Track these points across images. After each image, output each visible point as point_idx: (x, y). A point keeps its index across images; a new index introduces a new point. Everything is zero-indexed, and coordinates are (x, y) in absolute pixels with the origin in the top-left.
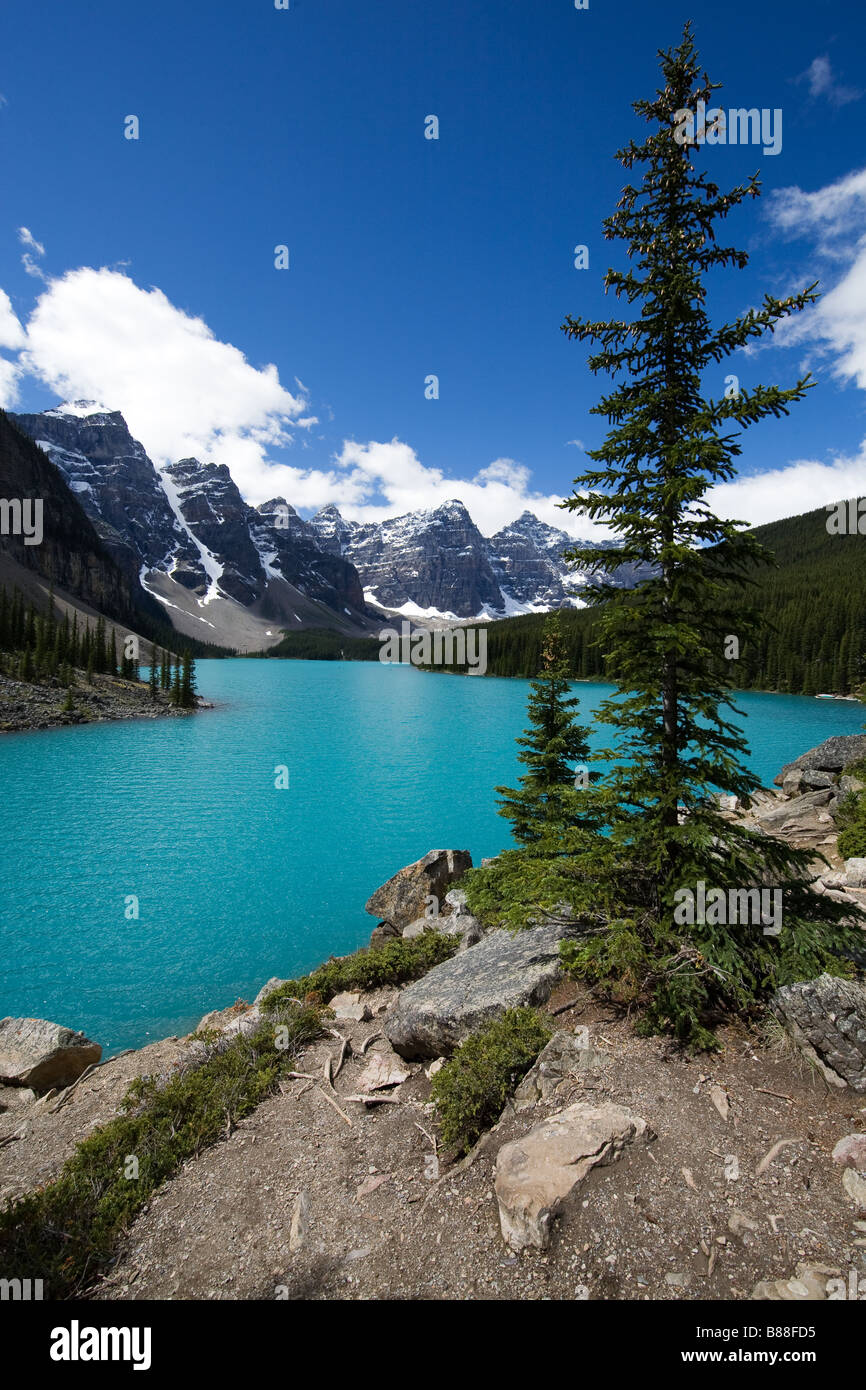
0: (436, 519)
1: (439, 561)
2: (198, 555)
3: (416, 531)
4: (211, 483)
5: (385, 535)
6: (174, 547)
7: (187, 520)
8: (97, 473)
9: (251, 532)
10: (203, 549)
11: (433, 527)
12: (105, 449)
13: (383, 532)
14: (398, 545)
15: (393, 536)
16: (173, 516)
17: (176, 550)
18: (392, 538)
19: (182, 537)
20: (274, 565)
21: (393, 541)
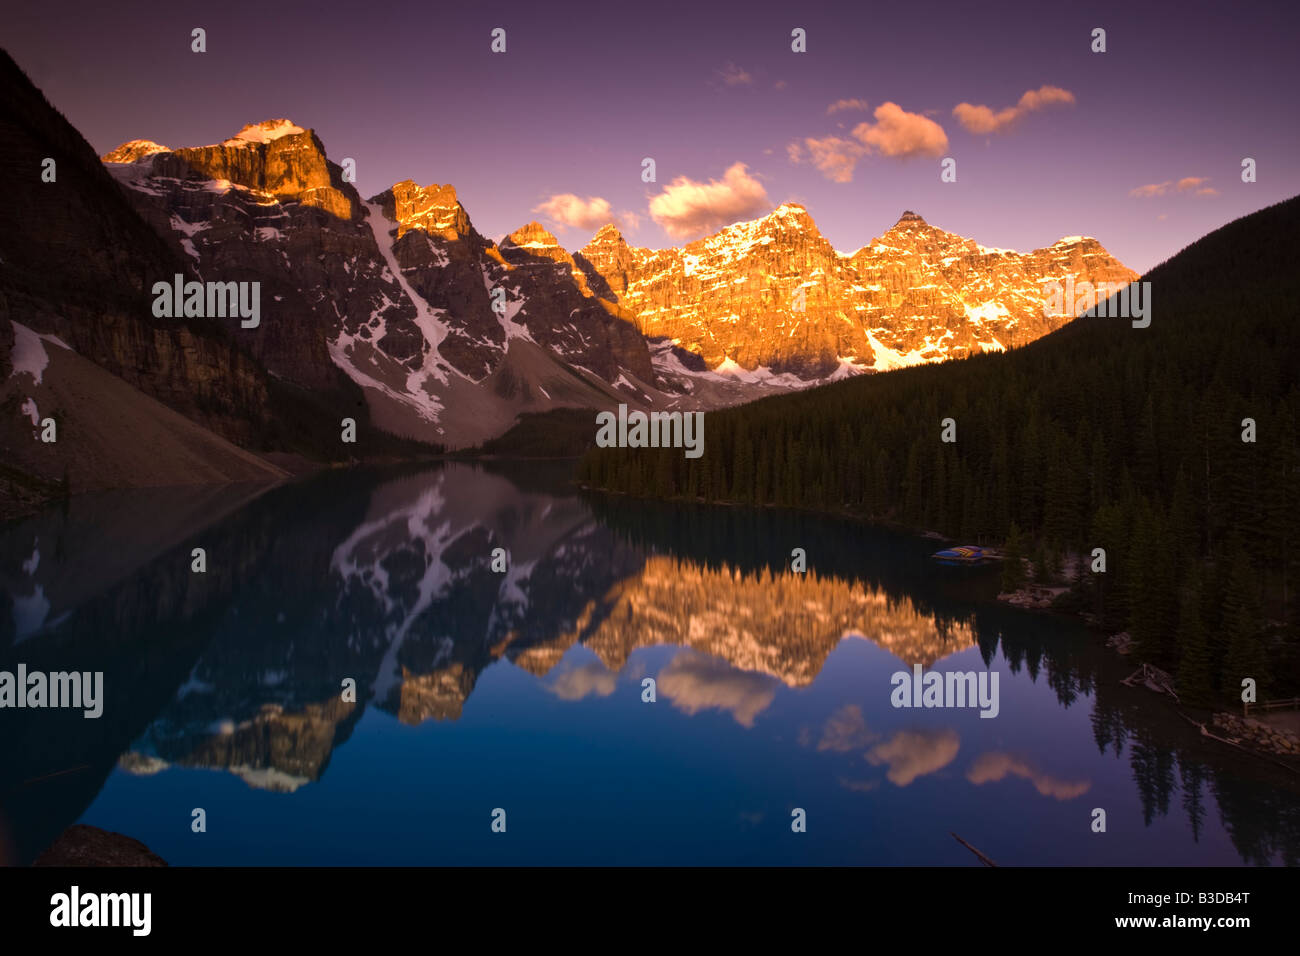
0: (764, 234)
1: (770, 298)
2: (414, 312)
3: (735, 254)
4: (432, 211)
5: (689, 263)
6: (381, 304)
7: (402, 266)
8: (286, 214)
9: (486, 275)
10: (420, 304)
11: (757, 248)
12: (296, 181)
13: (685, 260)
14: (707, 278)
15: (701, 264)
16: (382, 262)
17: (384, 309)
18: (699, 268)
19: (394, 289)
20: (518, 319)
21: (701, 272)
